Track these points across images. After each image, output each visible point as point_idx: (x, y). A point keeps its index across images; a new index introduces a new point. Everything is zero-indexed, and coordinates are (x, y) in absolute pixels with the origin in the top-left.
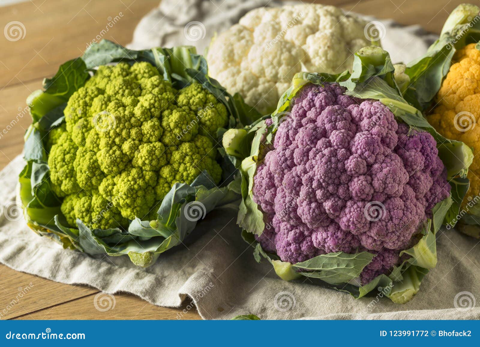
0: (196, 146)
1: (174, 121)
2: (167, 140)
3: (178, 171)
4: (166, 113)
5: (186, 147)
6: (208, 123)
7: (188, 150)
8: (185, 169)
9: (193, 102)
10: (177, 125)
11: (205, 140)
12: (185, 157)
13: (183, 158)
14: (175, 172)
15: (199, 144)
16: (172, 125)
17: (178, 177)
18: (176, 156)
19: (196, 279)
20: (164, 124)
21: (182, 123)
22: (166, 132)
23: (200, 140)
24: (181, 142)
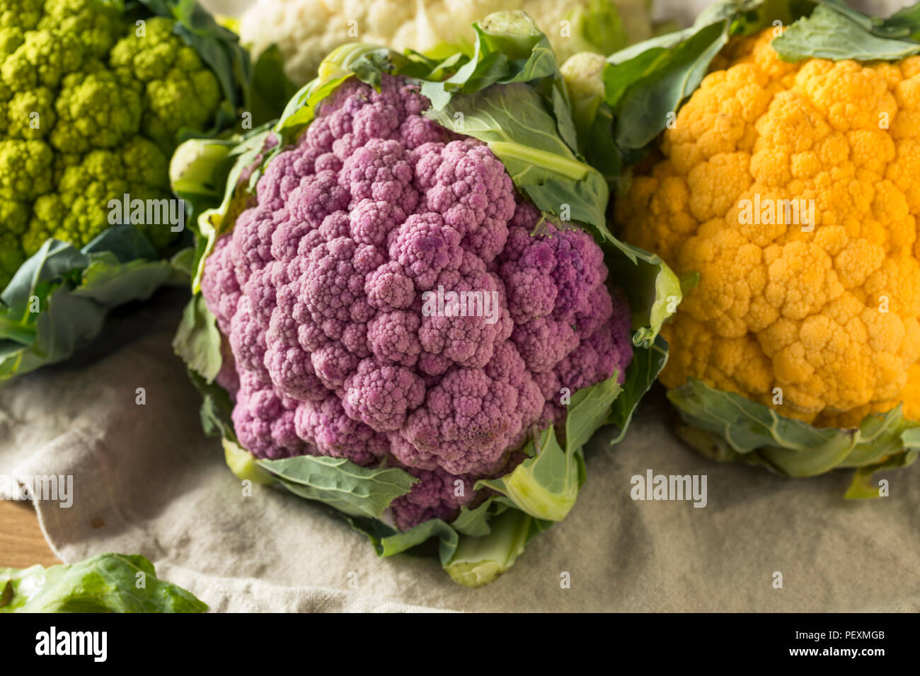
0: (123, 163)
1: (81, 101)
2: (58, 141)
3: (70, 210)
4: (71, 79)
5: (96, 162)
6: (163, 113)
7: (99, 170)
8: (84, 211)
9: (142, 62)
10: (85, 112)
11: (145, 151)
12: (89, 183)
13: (84, 185)
14: (62, 212)
15: (129, 158)
16: (75, 110)
17: (67, 223)
18: (71, 178)
19: (59, 450)
20: (60, 104)
21: (97, 107)
22: (60, 123)
23: (134, 150)
24: (92, 148)
